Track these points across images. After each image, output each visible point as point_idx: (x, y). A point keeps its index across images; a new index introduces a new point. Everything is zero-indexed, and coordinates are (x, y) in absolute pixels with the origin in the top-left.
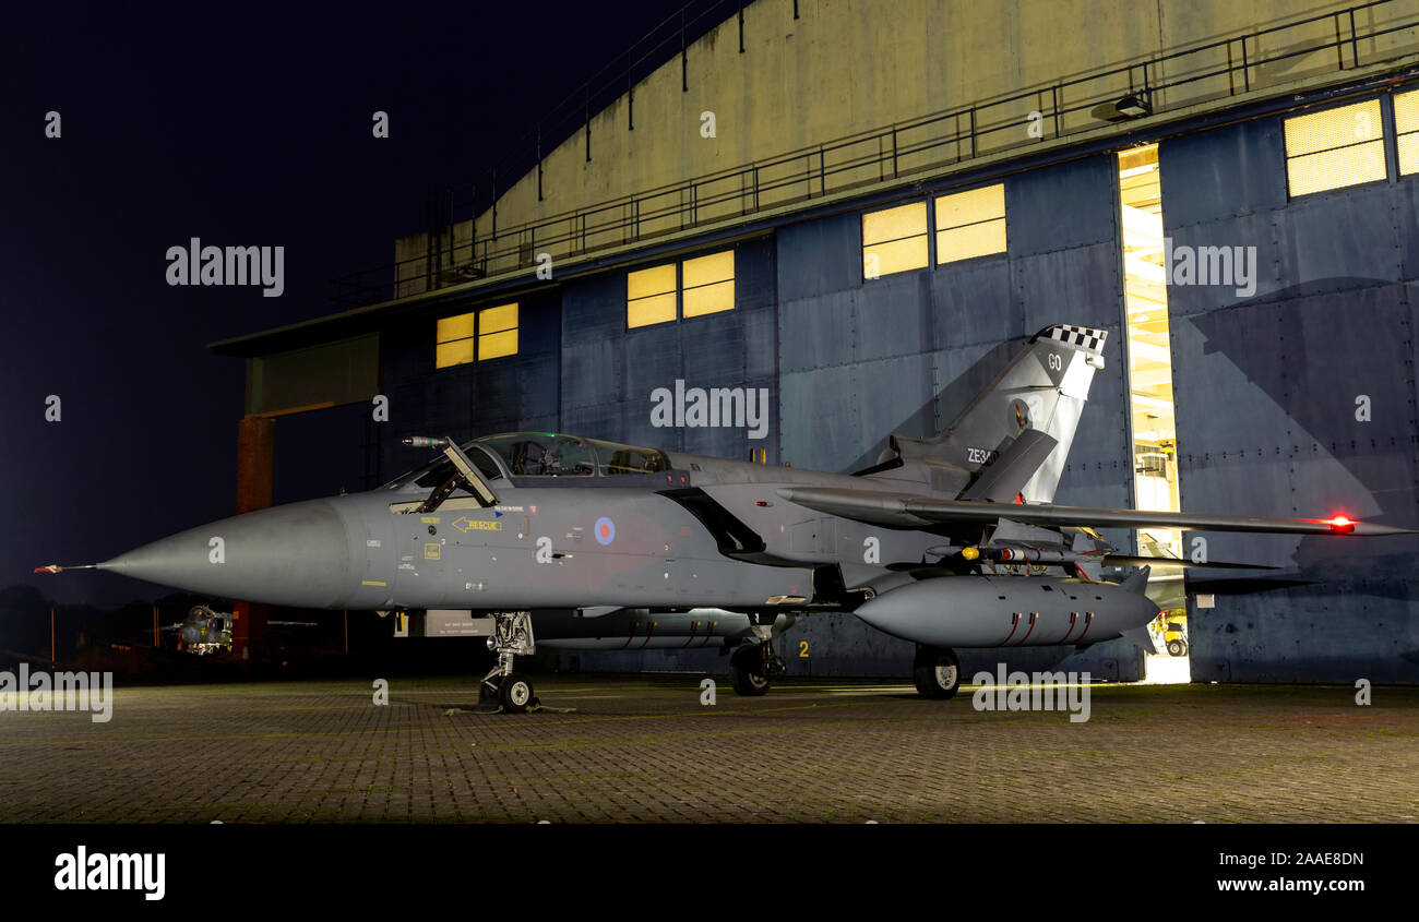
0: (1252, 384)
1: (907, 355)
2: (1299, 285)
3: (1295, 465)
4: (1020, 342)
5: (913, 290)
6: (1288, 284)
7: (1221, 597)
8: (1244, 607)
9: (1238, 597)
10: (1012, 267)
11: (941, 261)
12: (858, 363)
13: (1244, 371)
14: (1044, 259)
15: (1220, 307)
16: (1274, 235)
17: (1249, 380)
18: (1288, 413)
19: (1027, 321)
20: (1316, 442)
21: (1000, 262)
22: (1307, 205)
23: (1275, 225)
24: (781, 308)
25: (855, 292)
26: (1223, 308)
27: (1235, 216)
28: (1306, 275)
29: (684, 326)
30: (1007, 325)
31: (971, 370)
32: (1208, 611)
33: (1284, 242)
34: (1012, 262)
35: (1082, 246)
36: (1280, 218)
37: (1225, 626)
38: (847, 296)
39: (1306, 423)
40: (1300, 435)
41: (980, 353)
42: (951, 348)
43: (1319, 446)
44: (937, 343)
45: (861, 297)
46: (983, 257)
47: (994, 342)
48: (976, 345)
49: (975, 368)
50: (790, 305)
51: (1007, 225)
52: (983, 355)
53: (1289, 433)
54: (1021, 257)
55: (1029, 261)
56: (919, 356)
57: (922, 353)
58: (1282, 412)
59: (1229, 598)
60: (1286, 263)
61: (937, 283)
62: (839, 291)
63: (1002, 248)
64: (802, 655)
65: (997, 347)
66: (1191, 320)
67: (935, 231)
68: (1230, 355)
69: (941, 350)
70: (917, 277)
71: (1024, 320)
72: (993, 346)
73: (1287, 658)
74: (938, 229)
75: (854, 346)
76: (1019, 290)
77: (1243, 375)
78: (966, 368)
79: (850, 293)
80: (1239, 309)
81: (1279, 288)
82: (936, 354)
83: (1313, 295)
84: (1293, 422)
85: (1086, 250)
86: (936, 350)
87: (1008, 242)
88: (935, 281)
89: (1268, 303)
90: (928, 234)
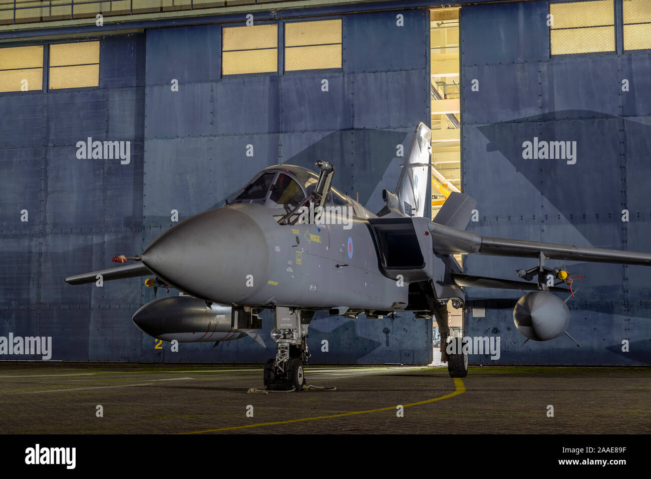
0: (519, 173)
1: (257, 134)
2: (554, 112)
3: (545, 227)
4: (349, 133)
5: (265, 87)
6: (547, 111)
7: (490, 310)
8: (506, 316)
9: (501, 311)
10: (346, 80)
11: (288, 68)
12: (215, 136)
13: (514, 164)
14: (371, 77)
15: (499, 121)
16: (539, 78)
17: (517, 171)
18: (542, 194)
19: (356, 118)
20: (560, 214)
21: (337, 74)
22: (562, 61)
23: (540, 72)
24: (147, 90)
25: (214, 84)
26: (501, 122)
27: (513, 63)
28: (559, 106)
29: (50, 95)
30: (339, 119)
31: (309, 148)
32: (480, 319)
33: (546, 83)
34: (346, 76)
35: (401, 70)
36: (544, 68)
37: (491, 329)
38: (207, 86)
39: (554, 201)
40: (549, 208)
41: (317, 137)
42: (294, 131)
43: (562, 217)
44: (283, 127)
45: (219, 88)
46: (322, 70)
47: (328, 130)
48: (315, 131)
49: (313, 148)
50: (156, 89)
51: (343, 49)
52: (320, 139)
53: (542, 206)
54: (353, 73)
55: (360, 76)
56: (267, 135)
57: (269, 133)
58: (539, 193)
59: (495, 311)
60: (547, 97)
61: (283, 84)
62: (201, 82)
63: (338, 65)
64: (157, 347)
65: (331, 135)
66: (478, 128)
67: (284, 47)
68: (505, 154)
69: (286, 132)
70: (268, 79)
71: (353, 117)
72: (328, 133)
73: (532, 350)
74: (286, 45)
75: (212, 124)
76: (351, 96)
77: (513, 167)
78: (306, 147)
79: (210, 84)
80: (513, 124)
81: (541, 113)
82: (281, 135)
83: (564, 119)
84: (546, 200)
85: (404, 73)
86: (282, 132)
87: (343, 61)
88: (283, 83)
89: (533, 121)
90: (278, 48)
